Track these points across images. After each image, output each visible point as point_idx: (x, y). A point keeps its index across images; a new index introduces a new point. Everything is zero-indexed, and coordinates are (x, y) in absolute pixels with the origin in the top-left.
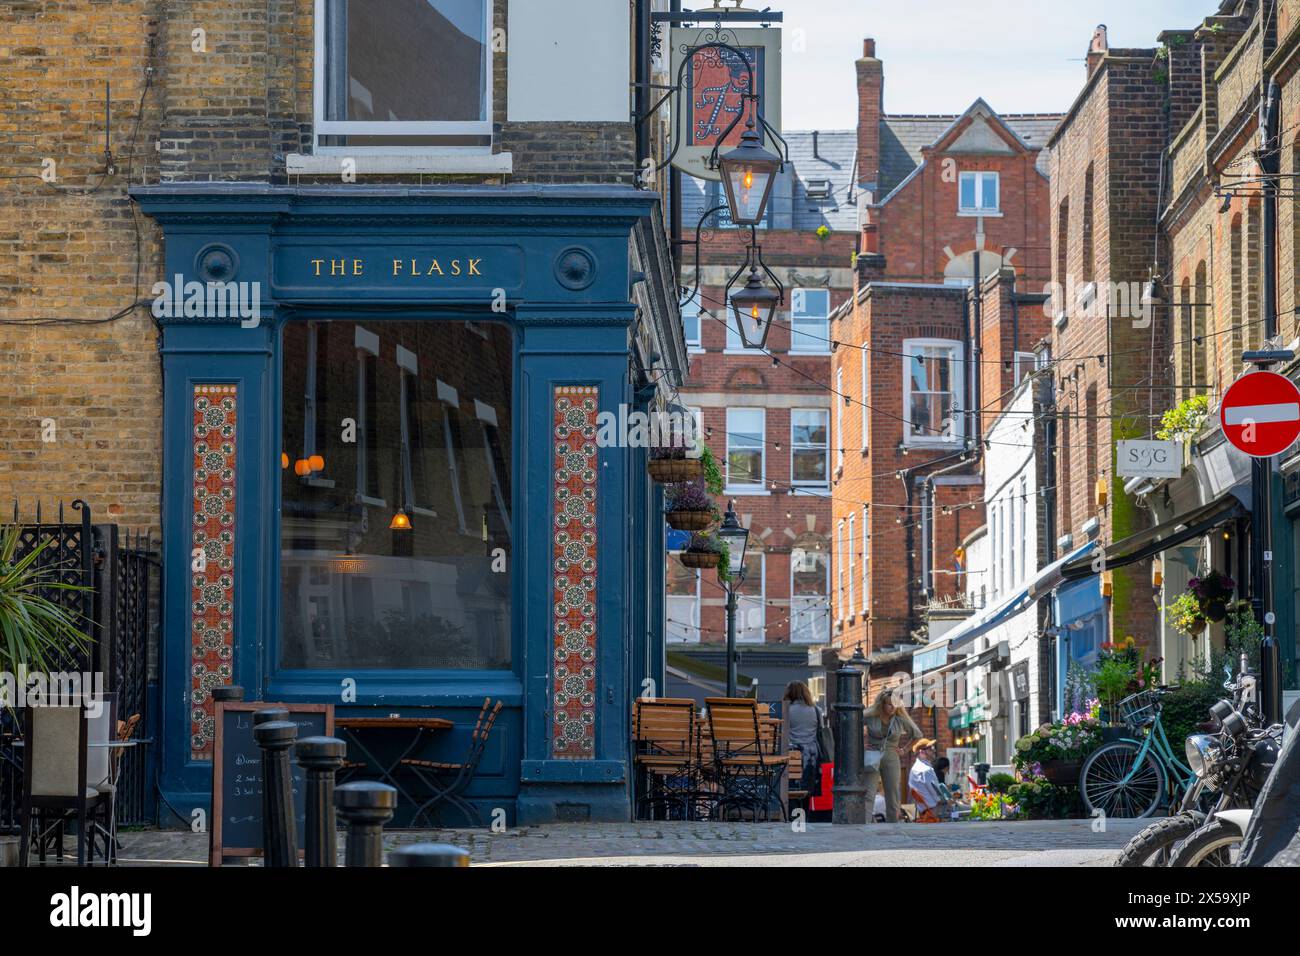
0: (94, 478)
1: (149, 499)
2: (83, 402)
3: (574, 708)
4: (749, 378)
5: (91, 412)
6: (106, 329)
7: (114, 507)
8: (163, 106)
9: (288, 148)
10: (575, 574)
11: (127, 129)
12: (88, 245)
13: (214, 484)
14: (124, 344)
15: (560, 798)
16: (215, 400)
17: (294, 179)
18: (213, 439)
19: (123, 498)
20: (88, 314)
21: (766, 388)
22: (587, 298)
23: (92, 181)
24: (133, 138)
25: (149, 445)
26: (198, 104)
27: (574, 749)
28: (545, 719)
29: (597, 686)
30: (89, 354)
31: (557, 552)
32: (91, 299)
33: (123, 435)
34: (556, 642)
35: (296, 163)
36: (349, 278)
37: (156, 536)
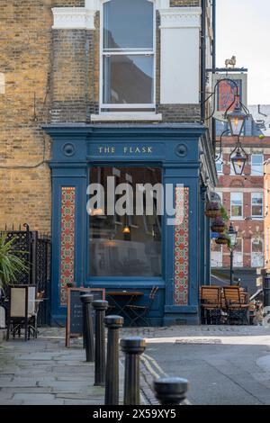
0: (30, 216)
1: (47, 223)
2: (27, 192)
3: (181, 289)
4: (238, 183)
5: (30, 195)
6: (34, 170)
7: (36, 225)
8: (52, 99)
9: (91, 112)
10: (182, 247)
11: (41, 107)
12: (28, 143)
13: (68, 218)
14: (40, 174)
15: (177, 318)
16: (68, 192)
17: (93, 122)
18: (67, 204)
19: (39, 222)
20: (29, 165)
21: (243, 186)
22: (186, 160)
23: (30, 123)
24: (42, 110)
25: (48, 206)
26: (63, 99)
27: (181, 302)
28: (172, 292)
29: (188, 282)
30: (29, 177)
31: (175, 240)
32: (30, 160)
33: (39, 203)
34: (175, 268)
35: (94, 117)
36: (110, 153)
37: (49, 234)
